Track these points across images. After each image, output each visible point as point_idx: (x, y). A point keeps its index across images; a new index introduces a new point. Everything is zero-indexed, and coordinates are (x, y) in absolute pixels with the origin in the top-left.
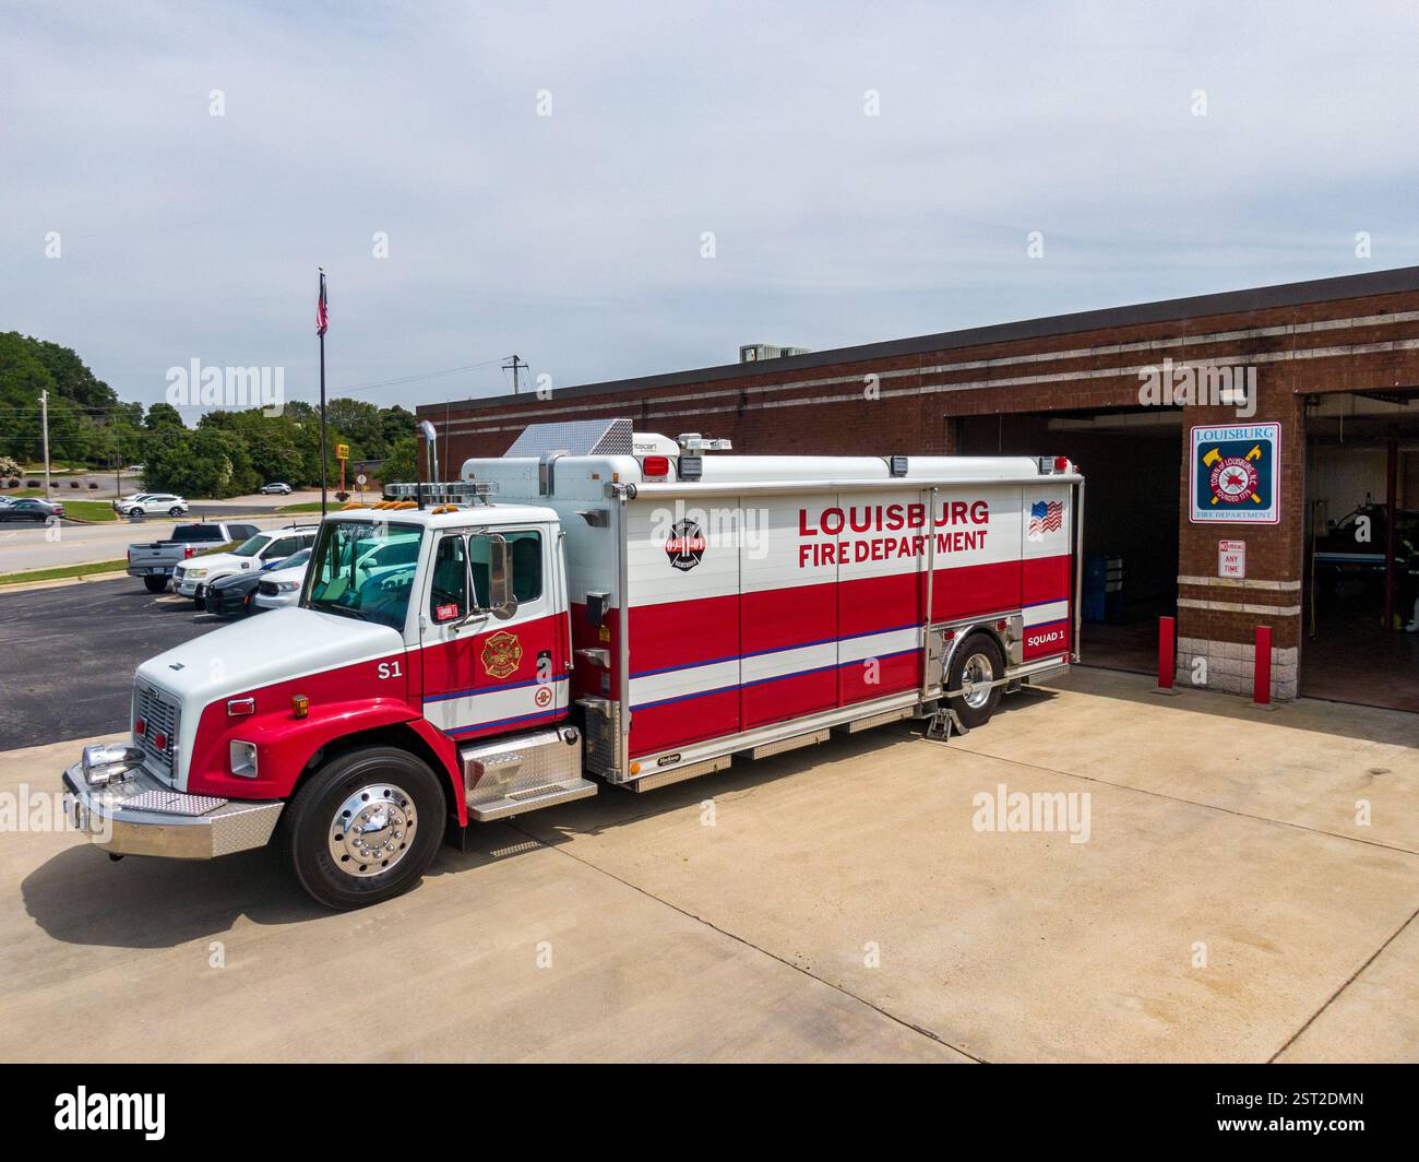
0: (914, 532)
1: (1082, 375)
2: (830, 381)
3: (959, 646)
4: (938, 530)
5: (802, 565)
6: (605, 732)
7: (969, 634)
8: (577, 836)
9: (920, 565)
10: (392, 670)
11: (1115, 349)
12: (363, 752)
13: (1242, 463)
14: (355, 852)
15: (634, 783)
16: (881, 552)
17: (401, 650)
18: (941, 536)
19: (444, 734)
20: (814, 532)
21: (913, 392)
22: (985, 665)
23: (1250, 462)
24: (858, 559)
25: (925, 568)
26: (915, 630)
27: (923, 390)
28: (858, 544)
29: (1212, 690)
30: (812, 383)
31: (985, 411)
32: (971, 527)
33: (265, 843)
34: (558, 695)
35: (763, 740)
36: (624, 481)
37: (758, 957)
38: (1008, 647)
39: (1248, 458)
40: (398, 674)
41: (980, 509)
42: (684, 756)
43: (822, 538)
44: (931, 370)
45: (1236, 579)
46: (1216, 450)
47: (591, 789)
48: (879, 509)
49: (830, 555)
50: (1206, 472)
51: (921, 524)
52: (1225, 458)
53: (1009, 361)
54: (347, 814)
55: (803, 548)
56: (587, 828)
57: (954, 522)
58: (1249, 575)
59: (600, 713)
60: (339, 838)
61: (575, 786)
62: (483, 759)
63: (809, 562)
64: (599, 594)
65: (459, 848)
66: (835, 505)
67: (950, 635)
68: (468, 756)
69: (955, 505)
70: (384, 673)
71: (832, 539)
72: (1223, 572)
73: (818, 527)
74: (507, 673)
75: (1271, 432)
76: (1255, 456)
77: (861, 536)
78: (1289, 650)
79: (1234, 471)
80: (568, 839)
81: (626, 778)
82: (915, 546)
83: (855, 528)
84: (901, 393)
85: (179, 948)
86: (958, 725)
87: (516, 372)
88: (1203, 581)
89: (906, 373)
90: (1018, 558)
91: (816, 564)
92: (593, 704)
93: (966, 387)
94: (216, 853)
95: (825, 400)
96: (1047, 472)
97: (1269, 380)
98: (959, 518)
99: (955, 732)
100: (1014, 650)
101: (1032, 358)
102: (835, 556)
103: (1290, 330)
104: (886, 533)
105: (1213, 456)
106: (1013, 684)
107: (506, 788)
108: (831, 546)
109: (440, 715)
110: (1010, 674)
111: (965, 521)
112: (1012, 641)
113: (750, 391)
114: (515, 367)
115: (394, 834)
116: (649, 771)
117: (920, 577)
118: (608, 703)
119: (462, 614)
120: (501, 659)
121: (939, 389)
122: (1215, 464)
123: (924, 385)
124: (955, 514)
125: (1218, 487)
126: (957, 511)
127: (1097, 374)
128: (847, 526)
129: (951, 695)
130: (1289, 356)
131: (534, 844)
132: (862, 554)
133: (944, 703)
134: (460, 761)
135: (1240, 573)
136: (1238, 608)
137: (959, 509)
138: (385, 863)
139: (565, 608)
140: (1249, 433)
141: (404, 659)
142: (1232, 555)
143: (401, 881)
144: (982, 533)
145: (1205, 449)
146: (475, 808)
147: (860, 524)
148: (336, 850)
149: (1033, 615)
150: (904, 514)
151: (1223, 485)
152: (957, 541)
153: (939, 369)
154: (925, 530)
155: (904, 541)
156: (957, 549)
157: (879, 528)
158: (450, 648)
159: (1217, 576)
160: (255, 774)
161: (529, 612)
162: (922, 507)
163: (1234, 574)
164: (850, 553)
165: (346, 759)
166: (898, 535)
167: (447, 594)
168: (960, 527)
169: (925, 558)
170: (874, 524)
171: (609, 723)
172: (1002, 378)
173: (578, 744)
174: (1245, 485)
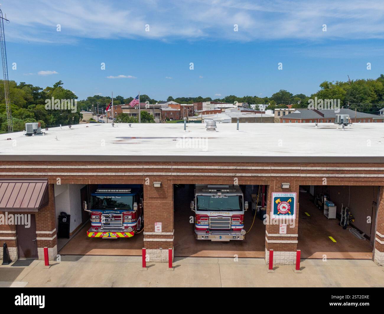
13: (286, 203)
23: (288, 203)
39: (288, 202)
46: (279, 199)
50: (276, 205)
52: (282, 201)
58: (287, 233)
75: (294, 195)
76: (290, 201)
79: (284, 205)
105: (278, 201)
122: (279, 203)
125: (279, 209)
135: (285, 232)
140: (288, 195)
142: (283, 228)
145: (276, 199)
151: (281, 209)
163: (284, 233)
174: (287, 209)
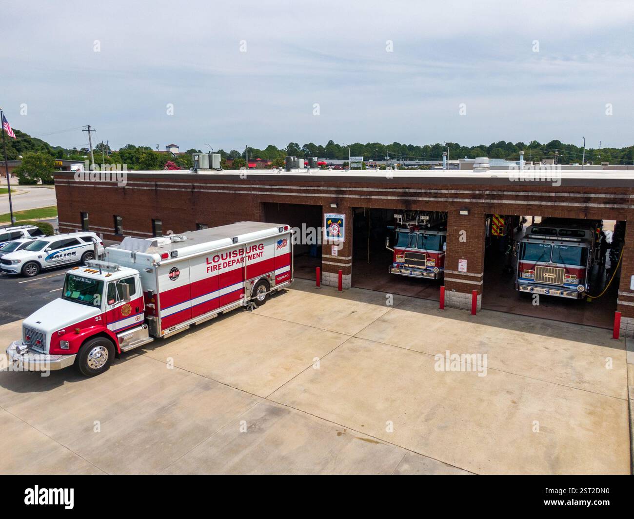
0: (241, 256)
1: (297, 194)
2: (223, 185)
3: (256, 285)
4: (248, 255)
5: (208, 272)
6: (155, 325)
7: (259, 281)
8: (148, 351)
9: (243, 265)
10: (99, 318)
11: (305, 188)
12: (93, 340)
14: (94, 363)
15: (163, 336)
16: (231, 264)
17: (101, 313)
18: (249, 256)
19: (112, 332)
20: (211, 263)
21: (250, 193)
22: (264, 288)
24: (224, 267)
25: (244, 266)
26: (242, 283)
27: (253, 192)
28: (224, 263)
29: (330, 286)
30: (217, 185)
31: (271, 202)
32: (258, 251)
33: (72, 364)
34: (141, 317)
35: (197, 320)
36: (157, 261)
37: (195, 375)
38: (270, 282)
40: (101, 319)
41: (261, 246)
42: (176, 328)
43: (213, 264)
44: (255, 186)
45: (336, 256)
47: (152, 340)
48: (230, 253)
49: (216, 268)
51: (243, 254)
53: (277, 187)
54: (91, 354)
55: (208, 268)
56: (151, 348)
57: (253, 251)
59: (153, 321)
60: (90, 360)
61: (148, 340)
62: (123, 336)
63: (210, 271)
64: (151, 290)
65: (119, 359)
66: (217, 255)
67: (252, 282)
68: (119, 336)
69: (253, 247)
70: (97, 319)
71: (217, 264)
72: (333, 254)
73: (212, 261)
74: (128, 314)
77: (225, 261)
78: (349, 275)
80: (146, 352)
81: (161, 336)
82: (241, 260)
83: (223, 259)
84: (246, 192)
85: (53, 390)
86: (255, 306)
87: (89, 133)
88: (328, 256)
89: (247, 186)
90: (273, 257)
91: (212, 271)
92: (151, 318)
93: (265, 193)
94: (62, 368)
95: (222, 191)
96: (282, 232)
97: (343, 202)
98: (254, 250)
99: (254, 308)
100: (273, 282)
101: (284, 187)
102: (217, 268)
103: (347, 189)
104: (232, 259)
106: (273, 292)
107: (129, 342)
108: (216, 266)
109: (111, 327)
110: (272, 289)
111: (256, 250)
112: (272, 280)
113: (196, 184)
114: (89, 130)
115: (103, 358)
116: (167, 333)
117: (243, 268)
118: (155, 317)
119: (115, 301)
120: (126, 311)
121: (257, 193)
123: (253, 191)
124: (253, 249)
126: (254, 248)
127: (301, 195)
128: (221, 259)
129: (253, 298)
130: (347, 196)
131: (137, 355)
132: (225, 266)
133: (251, 301)
134: (117, 338)
136: (336, 264)
137: (254, 247)
138: (101, 365)
139: (142, 295)
141: (102, 315)
143: (105, 368)
144: (262, 252)
146: (122, 348)
147: (224, 258)
148: (89, 363)
149: (278, 272)
150: (238, 252)
152: (254, 256)
153: (257, 186)
154: (244, 256)
155: (238, 260)
156: (254, 258)
157: (230, 258)
158: (113, 311)
159: (331, 255)
160: (68, 348)
161: (133, 298)
162: (243, 249)
164: (222, 266)
165: (90, 342)
166: (236, 259)
167: (111, 297)
168: (255, 252)
169: (244, 263)
170: (228, 257)
171: (156, 322)
172: (276, 192)
173: (147, 328)
